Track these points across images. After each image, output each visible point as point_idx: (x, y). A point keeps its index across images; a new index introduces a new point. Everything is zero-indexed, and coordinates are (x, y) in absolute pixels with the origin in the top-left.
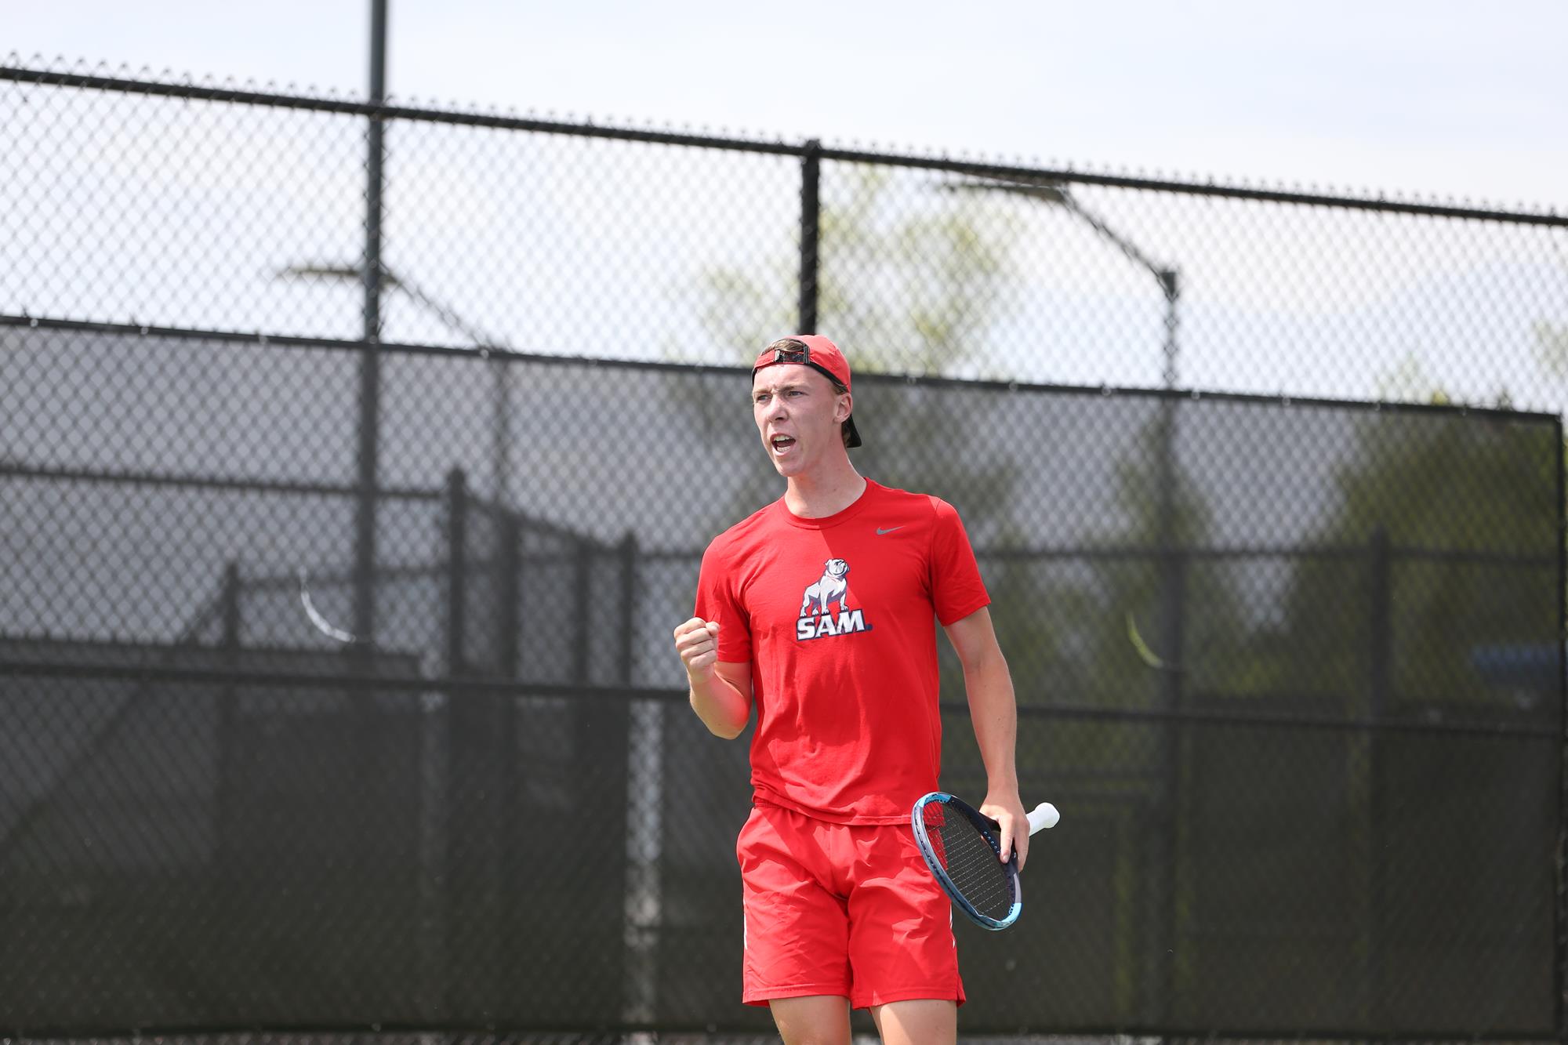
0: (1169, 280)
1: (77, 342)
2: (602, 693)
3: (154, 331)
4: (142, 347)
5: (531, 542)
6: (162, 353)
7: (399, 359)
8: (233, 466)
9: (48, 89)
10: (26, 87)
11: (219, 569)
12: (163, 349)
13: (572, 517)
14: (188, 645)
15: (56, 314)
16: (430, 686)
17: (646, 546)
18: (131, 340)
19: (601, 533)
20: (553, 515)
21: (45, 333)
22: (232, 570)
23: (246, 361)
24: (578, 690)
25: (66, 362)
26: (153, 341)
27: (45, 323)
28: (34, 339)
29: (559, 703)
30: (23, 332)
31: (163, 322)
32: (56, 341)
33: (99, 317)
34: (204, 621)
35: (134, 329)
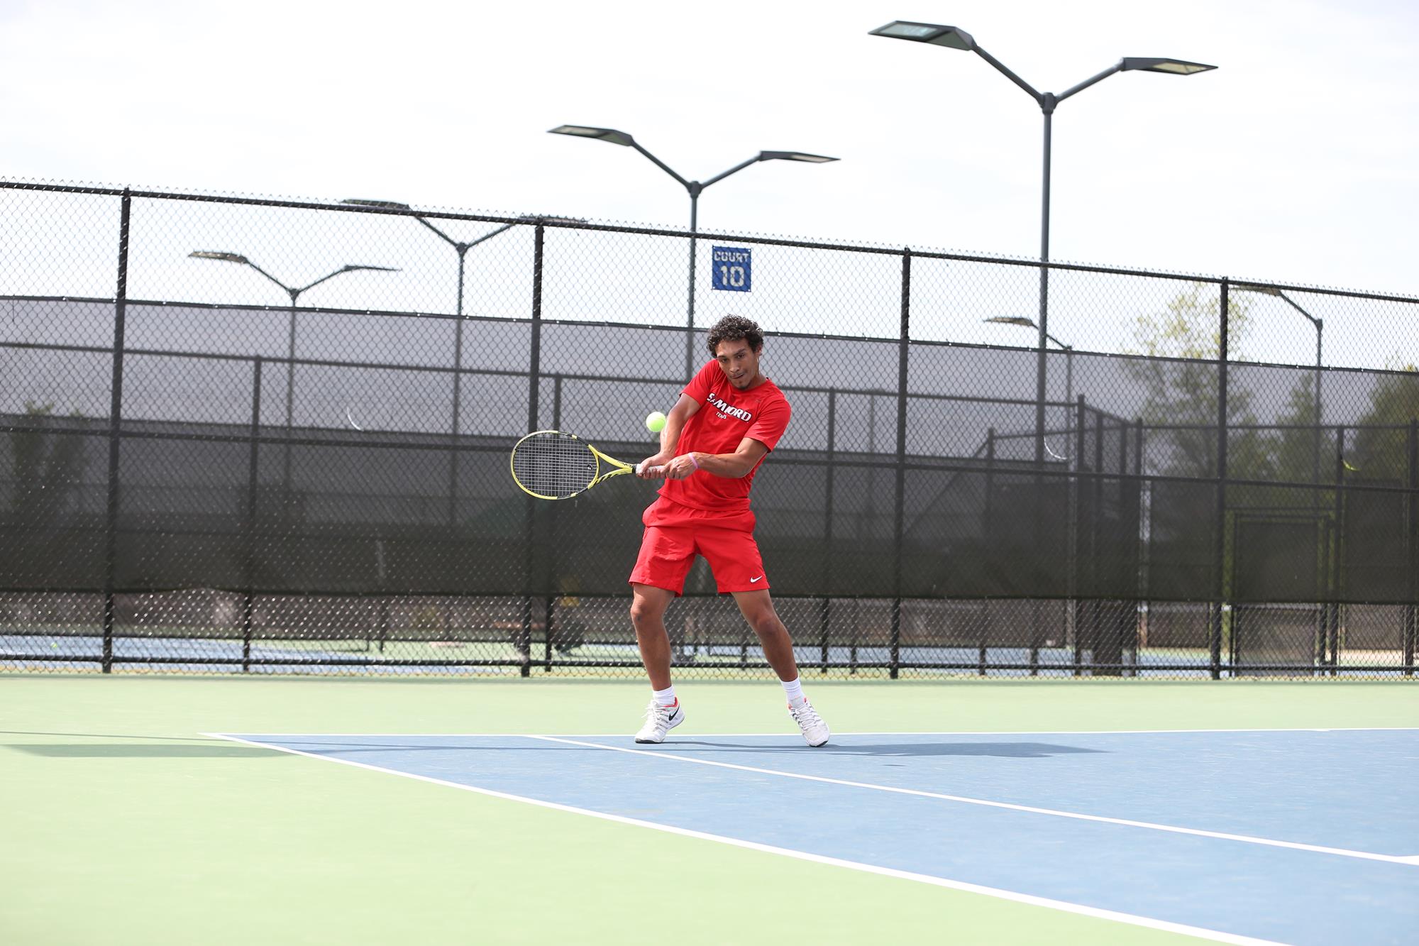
0: (1319, 324)
1: (965, 351)
2: (1130, 477)
3: (992, 347)
4: (987, 353)
5: (1105, 422)
6: (994, 355)
7: (1078, 357)
8: (997, 394)
9: (955, 261)
10: (948, 261)
11: (985, 431)
12: (995, 353)
13: (1119, 413)
14: (974, 459)
15: (958, 341)
16: (1072, 475)
17: (1145, 424)
18: (983, 350)
19: (1129, 418)
20: (1112, 412)
21: (954, 348)
22: (991, 431)
23: (1024, 358)
24: (1123, 477)
25: (961, 358)
26: (991, 351)
27: (954, 344)
28: (950, 350)
29: (1114, 481)
30: (946, 348)
31: (995, 344)
32: (958, 350)
33: (972, 342)
34: (980, 450)
35: (985, 346)
